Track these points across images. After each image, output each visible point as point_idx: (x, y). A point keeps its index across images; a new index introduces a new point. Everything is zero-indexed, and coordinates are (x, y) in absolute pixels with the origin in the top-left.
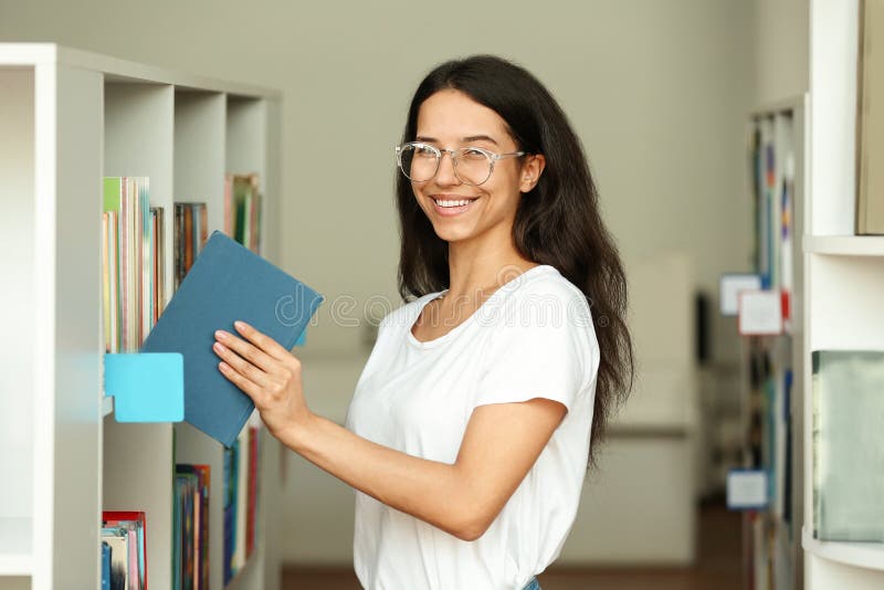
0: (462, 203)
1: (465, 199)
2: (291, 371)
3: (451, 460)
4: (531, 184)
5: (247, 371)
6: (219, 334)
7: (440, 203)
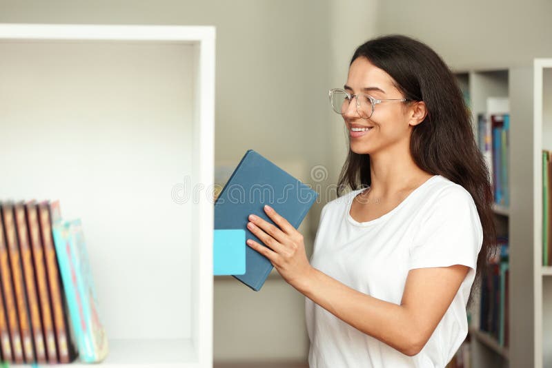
0: (363, 129)
1: (366, 127)
2: (297, 243)
3: (398, 301)
4: (418, 120)
5: (269, 242)
6: (252, 217)
7: (354, 129)
